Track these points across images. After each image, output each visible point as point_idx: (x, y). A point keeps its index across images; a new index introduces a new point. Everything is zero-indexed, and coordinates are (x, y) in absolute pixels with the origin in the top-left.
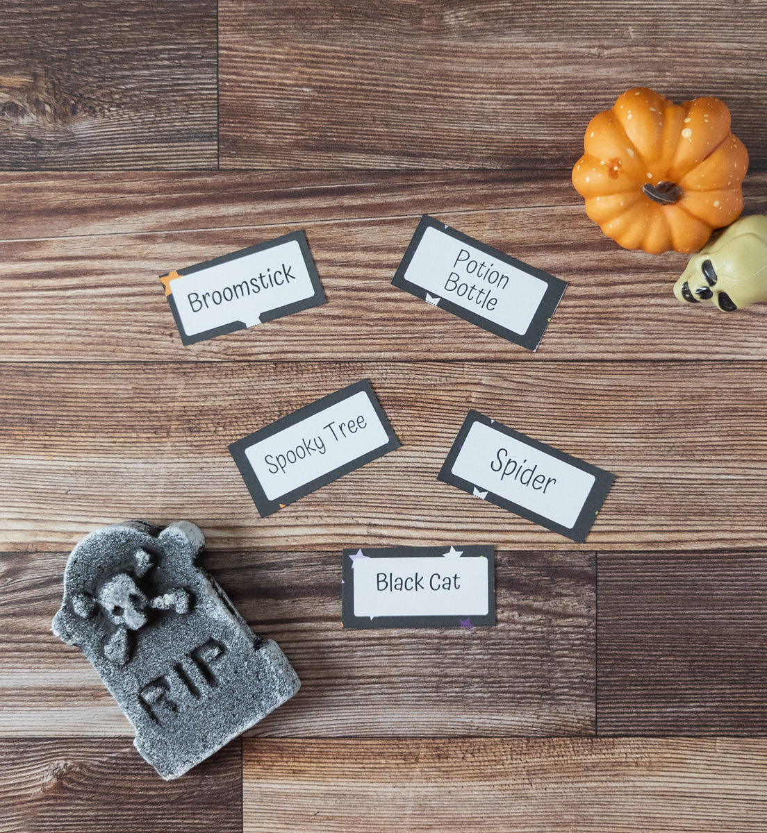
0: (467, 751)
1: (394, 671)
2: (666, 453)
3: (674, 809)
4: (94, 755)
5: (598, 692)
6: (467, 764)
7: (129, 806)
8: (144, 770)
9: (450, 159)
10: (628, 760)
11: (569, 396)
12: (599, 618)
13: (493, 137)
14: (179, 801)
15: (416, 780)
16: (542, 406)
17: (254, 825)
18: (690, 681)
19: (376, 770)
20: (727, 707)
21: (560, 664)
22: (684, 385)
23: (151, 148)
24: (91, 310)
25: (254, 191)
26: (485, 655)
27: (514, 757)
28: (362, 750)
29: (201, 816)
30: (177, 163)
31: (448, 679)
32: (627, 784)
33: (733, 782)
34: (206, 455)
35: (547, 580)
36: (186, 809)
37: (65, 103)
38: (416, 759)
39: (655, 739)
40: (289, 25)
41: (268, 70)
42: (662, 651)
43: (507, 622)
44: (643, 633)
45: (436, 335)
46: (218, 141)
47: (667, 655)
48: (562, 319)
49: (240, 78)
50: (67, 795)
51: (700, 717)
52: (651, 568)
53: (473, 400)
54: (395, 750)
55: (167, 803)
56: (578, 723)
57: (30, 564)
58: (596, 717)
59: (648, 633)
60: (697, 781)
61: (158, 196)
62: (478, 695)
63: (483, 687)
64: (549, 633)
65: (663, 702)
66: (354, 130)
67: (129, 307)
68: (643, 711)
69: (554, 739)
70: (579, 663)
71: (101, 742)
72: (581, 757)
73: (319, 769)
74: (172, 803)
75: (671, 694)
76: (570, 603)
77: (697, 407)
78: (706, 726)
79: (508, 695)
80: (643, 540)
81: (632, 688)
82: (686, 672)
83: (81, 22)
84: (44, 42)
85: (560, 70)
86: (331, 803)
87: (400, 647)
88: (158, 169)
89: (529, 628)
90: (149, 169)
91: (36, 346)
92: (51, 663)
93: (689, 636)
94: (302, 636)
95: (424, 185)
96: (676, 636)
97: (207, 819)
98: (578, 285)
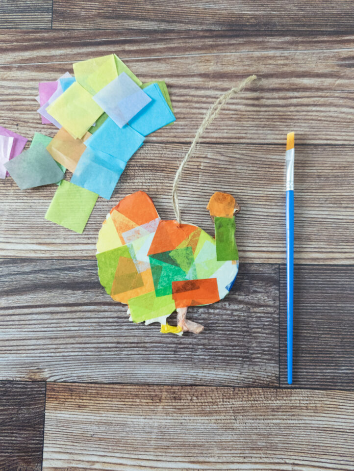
0: (193, 395)
1: (147, 340)
2: (323, 202)
3: (332, 440)
5: (280, 358)
6: (193, 404)
9: (190, 24)
10: (301, 405)
11: (262, 166)
12: (281, 308)
13: (216, 12)
14: (4, 424)
15: (159, 414)
16: (245, 171)
17: (51, 442)
18: (342, 352)
19: (133, 407)
21: (256, 338)
22: (334, 160)
23: (12, 16)
25: (72, 41)
27: (225, 400)
28: (125, 392)
29: (17, 435)
30: (27, 25)
31: (182, 346)
32: (300, 422)
34: (34, 198)
35: (248, 282)
36: (7, 429)
38: (160, 400)
39: (319, 391)
42: (322, 331)
43: (221, 309)
44: (310, 318)
45: (179, 127)
46: (52, 13)
47: (326, 334)
48: (258, 118)
51: (349, 377)
52: (315, 276)
53: (202, 167)
54: (146, 393)
56: (268, 378)
58: (279, 375)
59: (313, 319)
60: (348, 421)
61: (15, 44)
62: (201, 357)
63: (205, 352)
64: (248, 317)
65: (324, 366)
66: (133, 7)
68: (310, 371)
69: (251, 389)
70: (268, 337)
72: (270, 402)
73: (95, 405)
75: (329, 360)
76: (261, 297)
77: (343, 174)
79: (221, 358)
80: (309, 257)
81: (303, 355)
82: (339, 346)
86: (103, 428)
88: (16, 28)
89: (235, 313)
90: (10, 28)
93: (340, 321)
94: (89, 315)
95: (174, 39)
96: (332, 321)
97: (20, 437)
98: (268, 99)
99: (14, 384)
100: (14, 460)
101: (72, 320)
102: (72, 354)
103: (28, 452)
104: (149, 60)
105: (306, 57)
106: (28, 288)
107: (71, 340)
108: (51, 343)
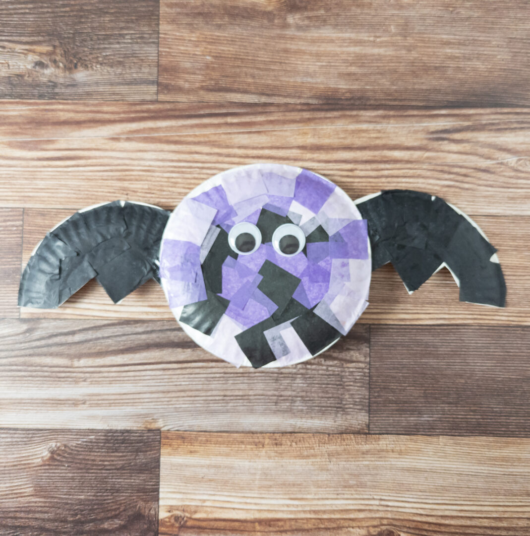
0: (293, 441)
1: (251, 393)
4: (73, 440)
5: (370, 408)
6: (293, 449)
7: (92, 471)
8: (102, 449)
9: (289, 98)
10: (388, 448)
12: (372, 363)
13: (314, 86)
14: (123, 468)
15: (262, 458)
19: (239, 452)
20: (446, 418)
21: (348, 390)
23: (119, 88)
24: (81, 179)
25: (177, 113)
26: (304, 384)
28: (231, 439)
29: (136, 478)
30: (134, 97)
31: (282, 398)
32: (387, 463)
33: (449, 463)
36: (127, 473)
37: (71, 62)
39: (403, 436)
40: (199, 21)
41: (187, 46)
42: (408, 383)
43: (318, 365)
44: (396, 373)
46: (158, 86)
47: (411, 386)
49: (171, 50)
50: (56, 463)
51: (430, 423)
52: (402, 334)
54: (251, 440)
55: (115, 469)
56: (359, 425)
57: (41, 326)
58: (369, 423)
59: (400, 373)
60: (429, 462)
61: (122, 115)
62: (300, 408)
63: (303, 403)
64: (342, 372)
65: (409, 414)
66: (234, 80)
67: (104, 178)
68: (396, 419)
69: (344, 435)
70: (359, 390)
71: (78, 432)
72: (360, 446)
73: (205, 450)
74: (118, 469)
75: (413, 410)
76: (354, 354)
78: (433, 429)
79: (317, 408)
80: (397, 318)
81: (390, 405)
82: (422, 396)
83: (81, 17)
84: (60, 28)
85: (352, 49)
86: (212, 471)
87: (255, 378)
88: (123, 100)
89: (330, 368)
90: (118, 101)
91: (50, 199)
92: (50, 384)
93: (424, 375)
94: (197, 371)
95: (274, 112)
96: (416, 375)
97: (138, 480)
98: (362, 170)
99: (132, 433)
100: (134, 499)
101: (183, 376)
102: (183, 406)
103: (146, 492)
104: (250, 132)
105: (397, 130)
106: (142, 346)
107: (182, 394)
108: (163, 396)
